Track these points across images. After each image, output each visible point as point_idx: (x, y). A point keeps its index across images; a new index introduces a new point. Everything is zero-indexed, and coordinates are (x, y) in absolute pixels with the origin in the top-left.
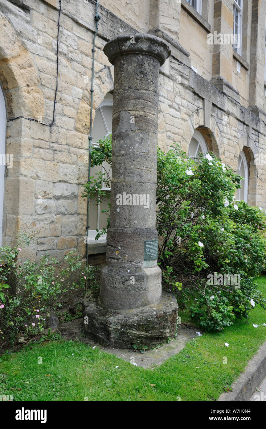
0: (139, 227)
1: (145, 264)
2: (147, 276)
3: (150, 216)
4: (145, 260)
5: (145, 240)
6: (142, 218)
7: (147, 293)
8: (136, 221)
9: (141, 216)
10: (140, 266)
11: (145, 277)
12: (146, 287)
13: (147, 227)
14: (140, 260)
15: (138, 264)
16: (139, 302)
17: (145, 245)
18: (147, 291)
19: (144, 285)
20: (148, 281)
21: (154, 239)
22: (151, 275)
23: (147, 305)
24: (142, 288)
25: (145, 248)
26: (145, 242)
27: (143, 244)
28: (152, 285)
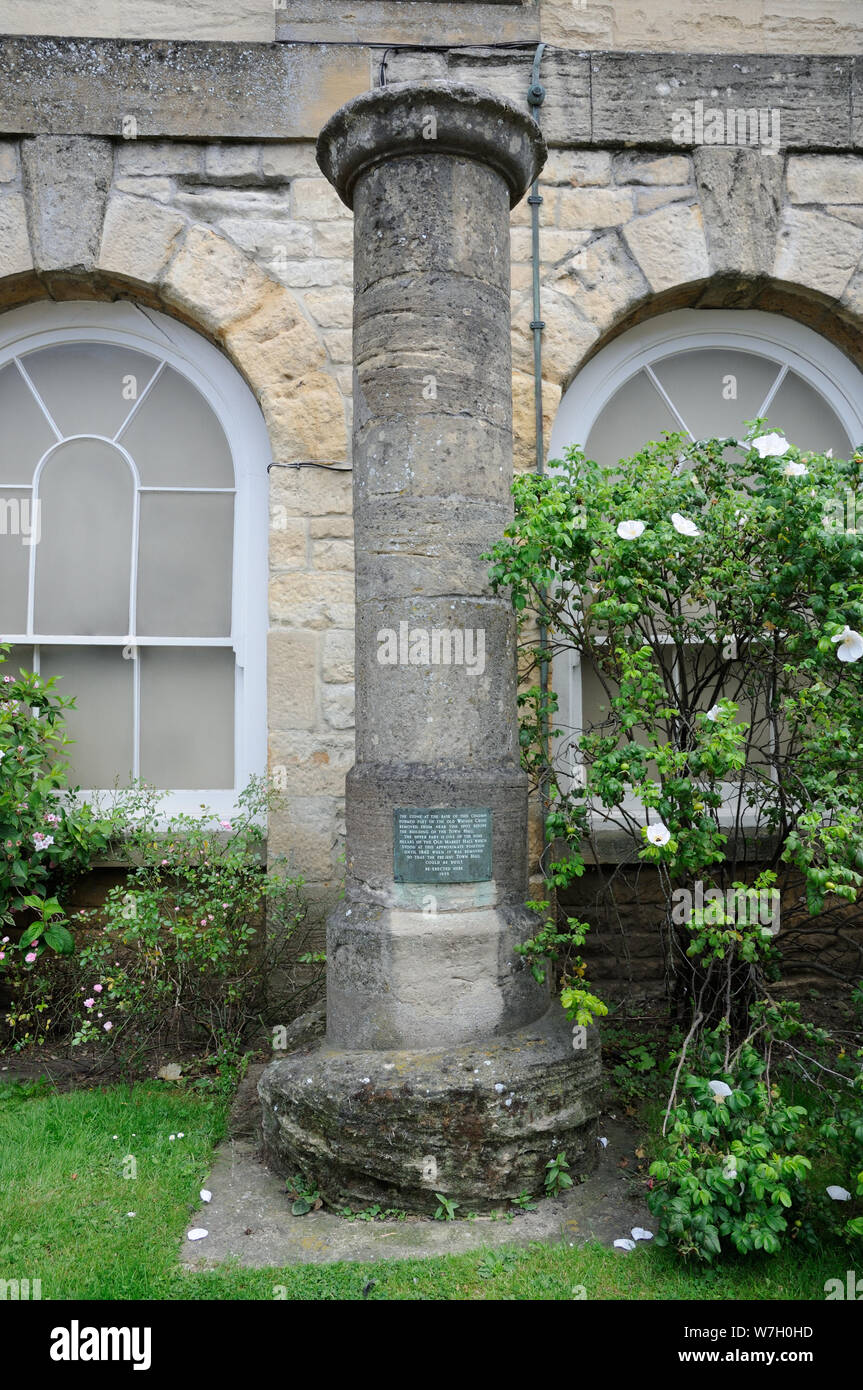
0: (385, 759)
1: (397, 894)
2: (392, 942)
3: (430, 720)
4: (399, 879)
5: (396, 807)
6: (392, 727)
7: (391, 1001)
8: (376, 737)
9: (389, 721)
10: (382, 900)
11: (384, 943)
12: (388, 979)
13: (414, 757)
14: (380, 877)
15: (378, 892)
16: (366, 1031)
17: (397, 824)
18: (390, 995)
19: (382, 967)
20: (393, 961)
21: (442, 806)
22: (406, 938)
23: (391, 1048)
24: (374, 981)
25: (397, 836)
26: (396, 815)
27: (390, 822)
28: (413, 976)
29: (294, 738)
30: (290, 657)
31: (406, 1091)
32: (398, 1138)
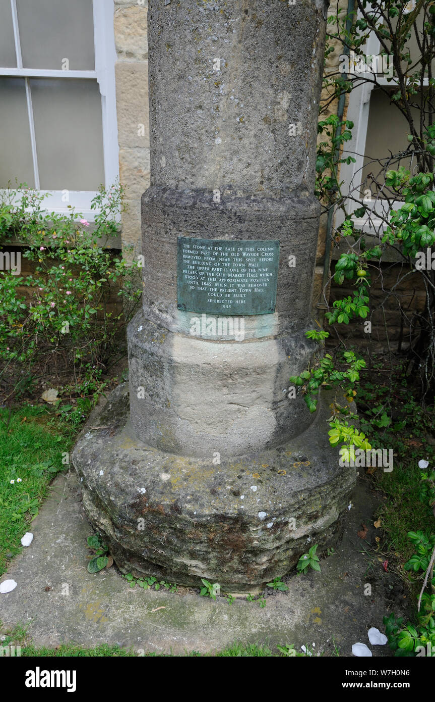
0: (172, 183)
1: (179, 320)
2: (174, 367)
3: (218, 141)
4: (182, 307)
5: (180, 235)
6: (179, 148)
7: (171, 416)
10: (167, 323)
11: (166, 366)
12: (169, 398)
13: (200, 183)
14: (165, 302)
15: (164, 315)
16: (152, 433)
17: (180, 253)
18: (171, 410)
19: (165, 383)
20: (175, 383)
21: (226, 238)
22: (185, 365)
24: (158, 396)
25: (181, 266)
26: (180, 243)
27: (174, 250)
28: (192, 398)
29: (139, 155)
30: (133, 86)
31: (176, 509)
32: (168, 542)
